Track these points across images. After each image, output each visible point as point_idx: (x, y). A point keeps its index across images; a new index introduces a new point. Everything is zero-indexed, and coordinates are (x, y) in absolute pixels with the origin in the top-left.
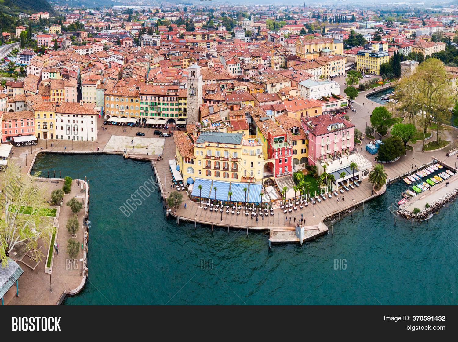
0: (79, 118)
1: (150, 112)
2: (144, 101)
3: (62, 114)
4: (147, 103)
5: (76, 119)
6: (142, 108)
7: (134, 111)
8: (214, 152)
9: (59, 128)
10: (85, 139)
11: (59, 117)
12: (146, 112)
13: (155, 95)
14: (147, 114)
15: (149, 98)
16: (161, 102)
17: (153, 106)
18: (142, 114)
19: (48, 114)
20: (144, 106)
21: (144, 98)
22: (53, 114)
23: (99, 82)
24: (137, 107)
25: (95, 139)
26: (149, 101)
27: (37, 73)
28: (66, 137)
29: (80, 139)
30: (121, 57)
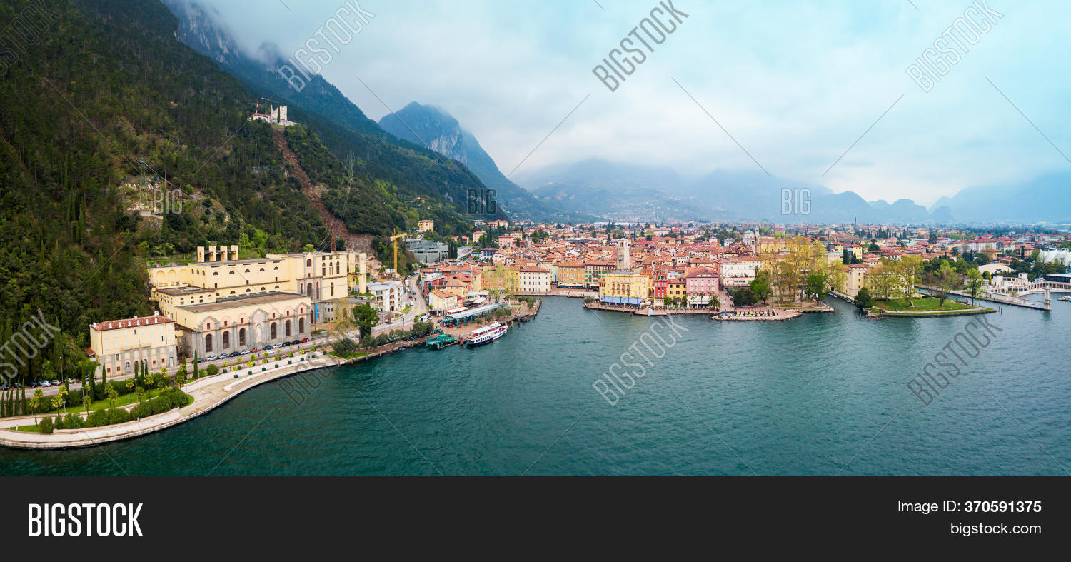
0: (537, 275)
1: (593, 279)
2: (588, 270)
3: (525, 272)
4: (590, 272)
5: (535, 276)
6: (587, 276)
7: (581, 278)
8: (617, 280)
9: (523, 283)
10: (541, 291)
11: (523, 275)
12: (590, 279)
13: (597, 266)
14: (590, 281)
15: (592, 267)
16: (601, 271)
17: (595, 275)
18: (587, 280)
19: (515, 272)
20: (588, 274)
21: (588, 267)
22: (519, 273)
23: (555, 261)
24: (583, 275)
25: (548, 291)
26: (592, 270)
27: (503, 260)
28: (527, 290)
29: (538, 291)
30: (579, 250)
